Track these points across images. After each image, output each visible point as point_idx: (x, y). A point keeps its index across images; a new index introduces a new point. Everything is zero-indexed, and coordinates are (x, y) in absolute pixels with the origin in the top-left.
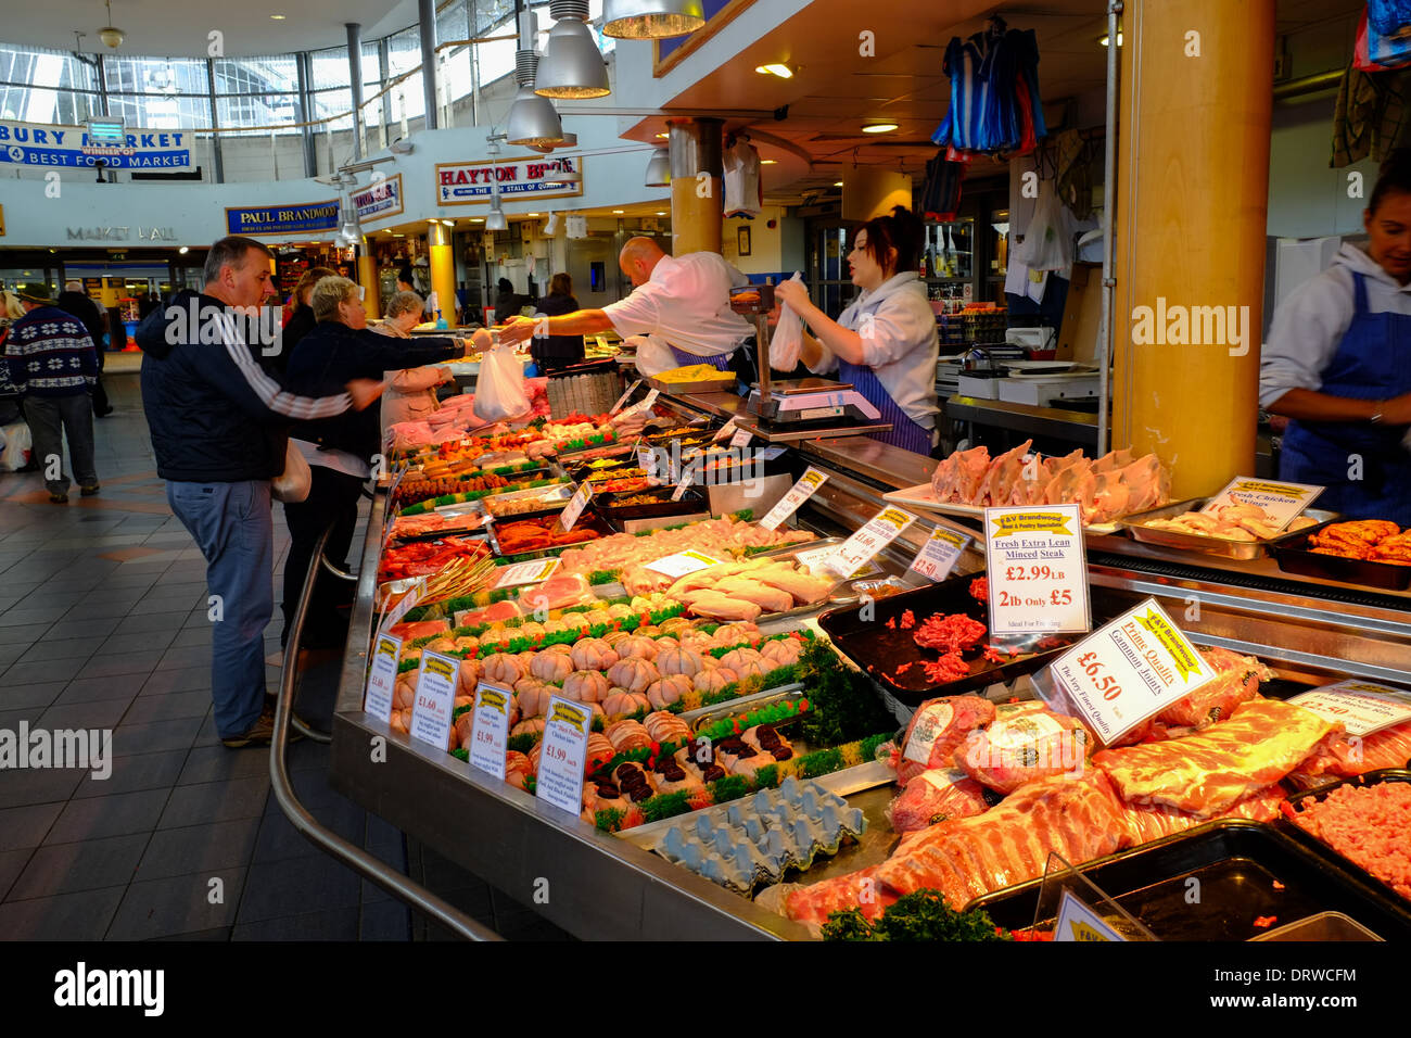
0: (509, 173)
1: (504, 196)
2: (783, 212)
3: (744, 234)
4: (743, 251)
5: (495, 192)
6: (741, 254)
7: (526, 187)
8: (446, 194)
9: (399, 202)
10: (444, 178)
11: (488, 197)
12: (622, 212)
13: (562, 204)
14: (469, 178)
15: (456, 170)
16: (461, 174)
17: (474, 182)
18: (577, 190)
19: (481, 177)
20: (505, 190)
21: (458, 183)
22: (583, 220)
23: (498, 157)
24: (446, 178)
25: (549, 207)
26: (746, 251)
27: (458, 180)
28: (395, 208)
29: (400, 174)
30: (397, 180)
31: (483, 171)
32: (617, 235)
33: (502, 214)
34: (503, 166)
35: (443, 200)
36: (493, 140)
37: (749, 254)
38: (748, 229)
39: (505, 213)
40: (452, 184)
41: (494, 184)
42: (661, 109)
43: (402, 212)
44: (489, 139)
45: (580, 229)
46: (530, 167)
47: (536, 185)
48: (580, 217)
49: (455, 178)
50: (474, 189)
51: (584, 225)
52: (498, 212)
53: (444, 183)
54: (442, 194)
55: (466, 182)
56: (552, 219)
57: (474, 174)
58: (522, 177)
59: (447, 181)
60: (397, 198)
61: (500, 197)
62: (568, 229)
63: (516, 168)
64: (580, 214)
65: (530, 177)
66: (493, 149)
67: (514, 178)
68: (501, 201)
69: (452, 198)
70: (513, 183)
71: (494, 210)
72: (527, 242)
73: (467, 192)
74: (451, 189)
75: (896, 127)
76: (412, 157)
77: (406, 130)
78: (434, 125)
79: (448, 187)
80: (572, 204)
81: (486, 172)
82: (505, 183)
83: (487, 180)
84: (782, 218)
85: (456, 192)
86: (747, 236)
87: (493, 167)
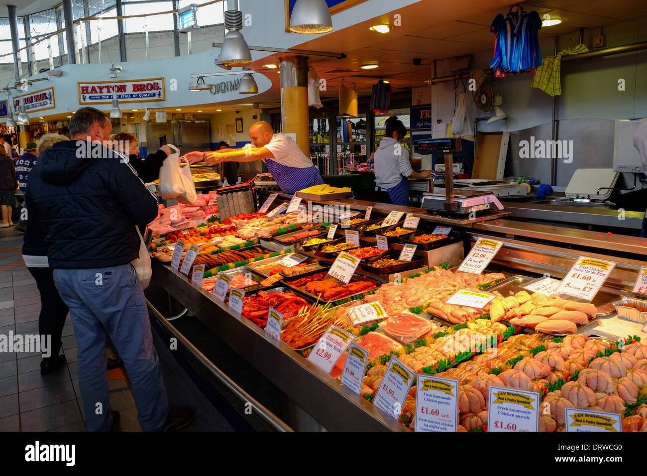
0: (122, 88)
1: (120, 100)
2: (261, 111)
3: (239, 122)
4: (238, 130)
5: (115, 98)
6: (237, 132)
7: (132, 96)
8: (84, 98)
9: (52, 102)
10: (83, 90)
11: (110, 100)
12: (180, 110)
13: (153, 105)
14: (98, 90)
15: (90, 86)
16: (93, 88)
17: (101, 92)
18: (162, 97)
19: (105, 90)
20: (120, 97)
21: (91, 92)
22: (165, 114)
23: (116, 80)
24: (84, 90)
25: (145, 106)
26: (241, 130)
27: (92, 91)
28: (49, 106)
29: (53, 87)
30: (51, 91)
31: (106, 87)
32: (172, 122)
33: (119, 110)
34: (118, 84)
35: (82, 101)
36: (113, 71)
37: (242, 132)
38: (241, 119)
39: (121, 109)
40: (87, 93)
41: (114, 94)
42: (288, 49)
43: (54, 107)
44: (111, 70)
45: (163, 118)
46: (134, 86)
47: (138, 95)
48: (163, 112)
49: (89, 90)
50: (101, 96)
51: (166, 116)
52: (117, 108)
53: (83, 93)
54: (82, 98)
55: (96, 92)
56: (147, 112)
57: (101, 88)
58: (129, 90)
59: (85, 92)
60: (50, 100)
61: (117, 101)
62: (157, 118)
63: (125, 86)
64: (163, 110)
65: (134, 90)
66: (113, 75)
67: (125, 91)
68: (118, 103)
69: (88, 100)
70: (124, 93)
71: (114, 107)
72: (124, 125)
73: (97, 97)
74: (87, 96)
75: (378, 66)
76: (60, 78)
77: (53, 64)
78: (74, 61)
79: (86, 95)
80: (159, 105)
81: (108, 87)
82: (120, 93)
83: (109, 92)
84: (260, 114)
85: (90, 98)
86: (241, 123)
87: (112, 85)
